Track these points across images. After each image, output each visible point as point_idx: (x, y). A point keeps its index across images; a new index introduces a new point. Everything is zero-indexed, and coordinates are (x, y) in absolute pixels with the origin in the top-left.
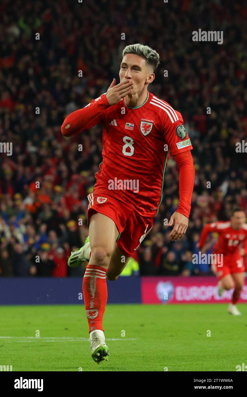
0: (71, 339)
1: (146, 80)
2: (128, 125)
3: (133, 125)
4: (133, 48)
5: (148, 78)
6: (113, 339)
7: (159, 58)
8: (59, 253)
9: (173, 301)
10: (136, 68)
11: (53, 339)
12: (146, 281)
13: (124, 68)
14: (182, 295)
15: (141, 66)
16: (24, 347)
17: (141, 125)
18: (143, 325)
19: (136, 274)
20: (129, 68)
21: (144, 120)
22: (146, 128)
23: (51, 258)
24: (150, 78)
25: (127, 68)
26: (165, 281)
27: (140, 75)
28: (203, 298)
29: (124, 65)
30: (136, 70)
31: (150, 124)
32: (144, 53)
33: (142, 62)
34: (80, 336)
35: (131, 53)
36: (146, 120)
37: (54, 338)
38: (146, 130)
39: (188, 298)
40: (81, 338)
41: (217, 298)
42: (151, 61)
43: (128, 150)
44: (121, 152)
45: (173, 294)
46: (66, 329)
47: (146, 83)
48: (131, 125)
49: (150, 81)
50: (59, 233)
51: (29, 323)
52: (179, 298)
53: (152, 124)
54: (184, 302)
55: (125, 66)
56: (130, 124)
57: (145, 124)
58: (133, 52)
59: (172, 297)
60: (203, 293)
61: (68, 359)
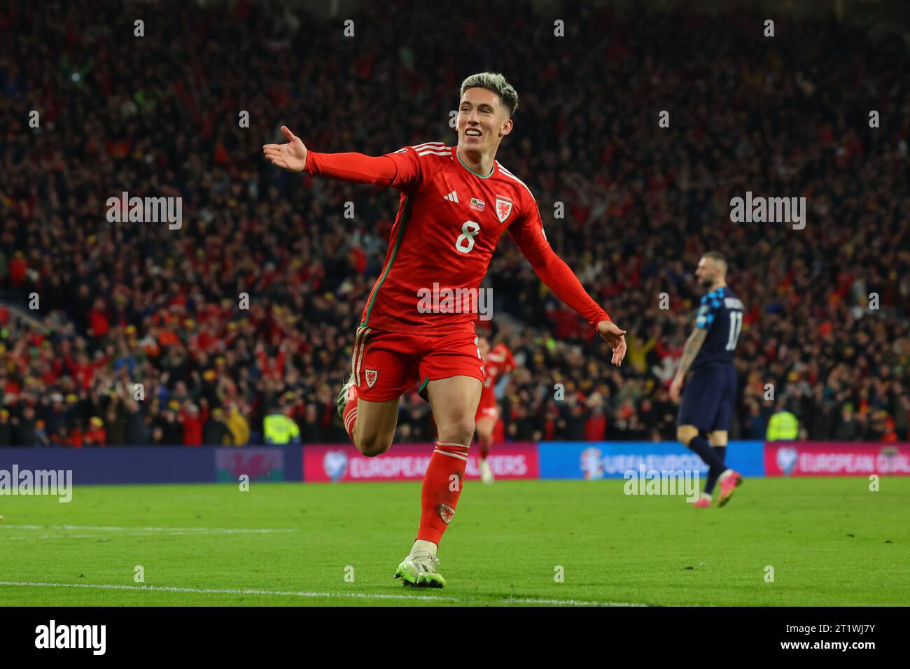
0: (204, 531)
1: (501, 130)
2: (475, 202)
3: (484, 204)
4: (479, 79)
5: (503, 127)
6: (263, 531)
7: (517, 97)
8: (193, 412)
9: (347, 478)
10: (484, 109)
11: (179, 531)
12: (309, 452)
13: (466, 110)
14: (359, 470)
15: (493, 105)
16: (140, 542)
17: (497, 206)
18: (304, 512)
19: (297, 441)
20: (475, 110)
21: (501, 197)
22: (504, 209)
23: (181, 419)
24: (506, 126)
25: (471, 109)
26: (335, 450)
27: (492, 120)
28: (388, 473)
29: (466, 105)
30: (485, 112)
31: (508, 204)
32: (497, 85)
33: (494, 101)
34: (219, 526)
35: (476, 86)
36: (503, 197)
37: (182, 529)
38: (503, 214)
39: (367, 474)
40: (219, 529)
41: (408, 473)
42: (507, 100)
43: (465, 244)
44: (454, 245)
45: (347, 467)
46: (199, 517)
47: (500, 135)
48: (479, 202)
49: (505, 132)
50: (190, 385)
51: (147, 510)
52: (355, 473)
53: (511, 204)
54: (362, 479)
55: (468, 107)
56: (477, 200)
57: (503, 204)
58: (480, 84)
59: (345, 473)
60: (388, 467)
61: (200, 557)
